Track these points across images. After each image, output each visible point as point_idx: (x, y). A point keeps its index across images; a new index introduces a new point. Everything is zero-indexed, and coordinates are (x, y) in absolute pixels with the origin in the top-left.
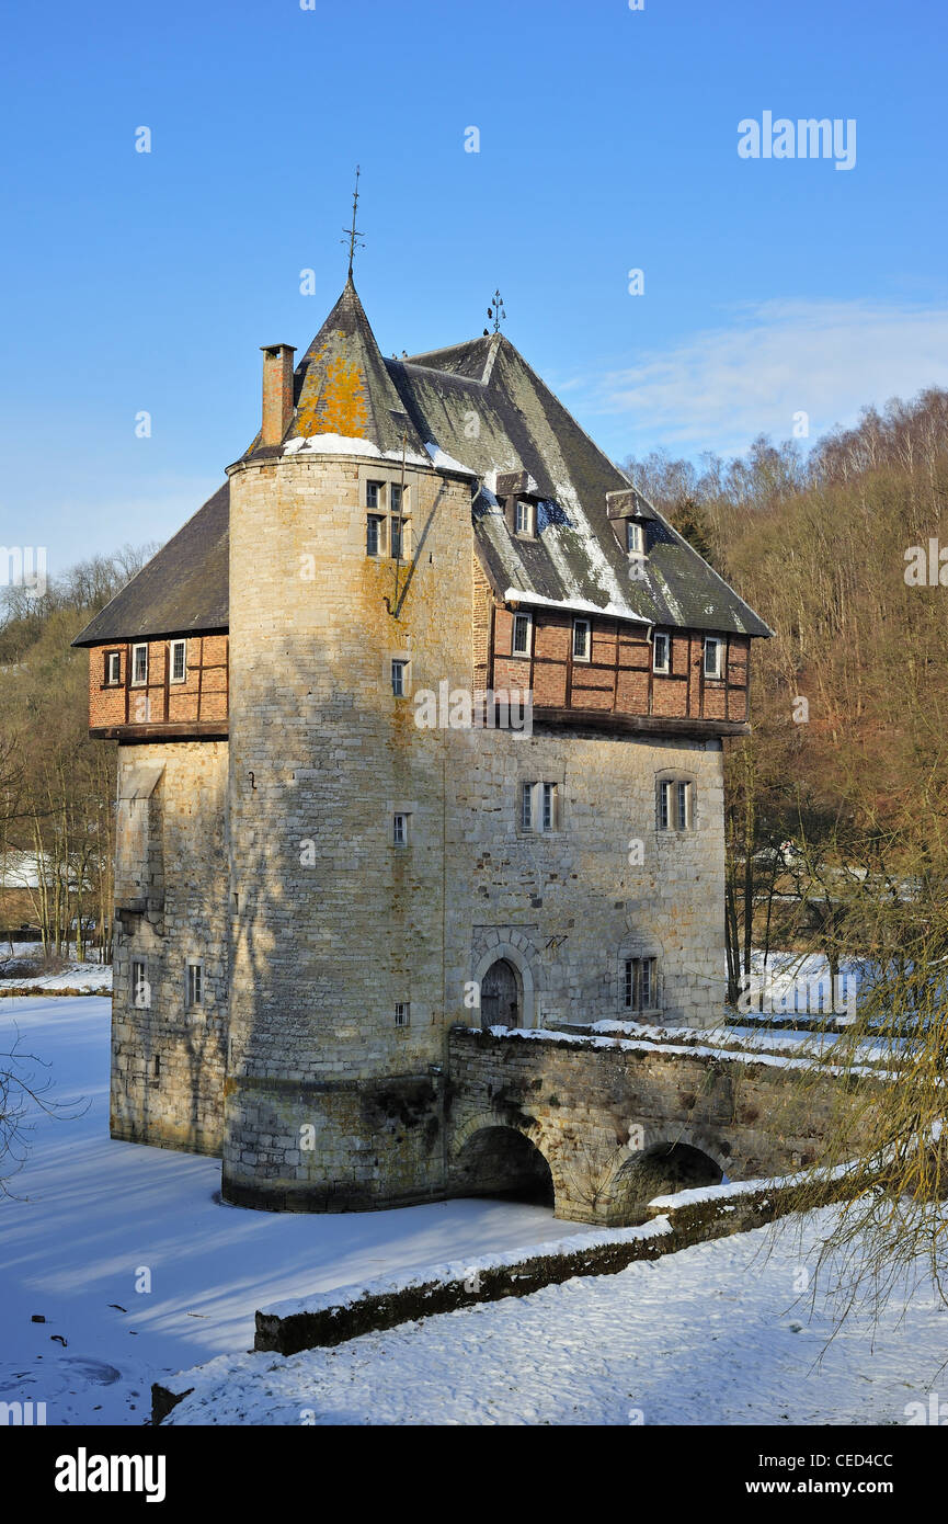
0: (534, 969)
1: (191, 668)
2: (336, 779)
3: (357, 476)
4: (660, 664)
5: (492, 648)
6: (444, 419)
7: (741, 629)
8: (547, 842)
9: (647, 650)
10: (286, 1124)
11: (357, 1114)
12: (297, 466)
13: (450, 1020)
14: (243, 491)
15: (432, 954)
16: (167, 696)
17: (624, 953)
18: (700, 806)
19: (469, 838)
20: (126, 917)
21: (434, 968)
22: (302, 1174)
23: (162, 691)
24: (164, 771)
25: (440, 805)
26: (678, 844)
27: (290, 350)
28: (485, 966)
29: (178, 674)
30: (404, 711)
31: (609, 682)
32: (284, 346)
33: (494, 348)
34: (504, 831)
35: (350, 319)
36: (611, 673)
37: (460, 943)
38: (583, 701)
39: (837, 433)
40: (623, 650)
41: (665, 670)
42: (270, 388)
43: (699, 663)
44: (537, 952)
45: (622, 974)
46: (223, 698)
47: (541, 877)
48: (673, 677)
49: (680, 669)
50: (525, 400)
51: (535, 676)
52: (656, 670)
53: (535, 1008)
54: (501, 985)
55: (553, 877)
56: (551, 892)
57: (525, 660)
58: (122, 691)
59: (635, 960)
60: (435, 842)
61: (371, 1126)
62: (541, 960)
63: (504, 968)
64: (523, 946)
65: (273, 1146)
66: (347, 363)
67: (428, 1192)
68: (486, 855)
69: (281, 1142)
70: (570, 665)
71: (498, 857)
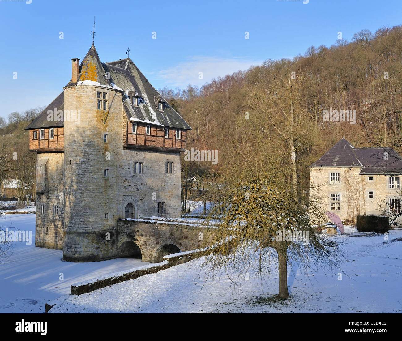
0: (137, 205)
1: (55, 135)
2: (90, 162)
3: (95, 90)
4: (166, 136)
5: (127, 131)
6: (116, 77)
7: (185, 128)
8: (140, 176)
9: (163, 132)
10: (79, 242)
11: (96, 239)
12: (80, 88)
13: (118, 217)
14: (67, 93)
15: (113, 202)
16: (49, 142)
17: (158, 201)
18: (175, 168)
19: (122, 175)
20: (39, 194)
21: (114, 205)
22: (82, 253)
23: (48, 141)
24: (48, 160)
25: (115, 168)
26: (170, 176)
27: (78, 60)
28: (126, 204)
29: (52, 137)
30: (106, 146)
31: (155, 139)
32: (77, 59)
33: (128, 61)
34: (130, 174)
35: (93, 53)
36: (155, 137)
37: (120, 199)
38: (148, 144)
39: (206, 84)
40: (158, 132)
41: (167, 137)
42: (74, 69)
43: (175, 135)
44: (138, 201)
45: (157, 206)
46: (63, 142)
47: (139, 184)
48: (169, 139)
49: (171, 137)
50: (135, 74)
51: (137, 138)
52: (165, 137)
53: (137, 214)
54: (129, 209)
55: (142, 184)
56: (140, 187)
57: (135, 134)
58: (38, 141)
59: (160, 203)
60: (115, 176)
61: (99, 242)
62: (138, 203)
63: (130, 205)
64: (135, 200)
65: (75, 247)
66: (92, 63)
67: (112, 257)
68: (126, 179)
69: (77, 246)
70: (145, 135)
71: (129, 180)
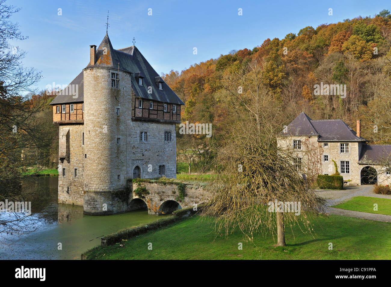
0: (143, 168)
1: (75, 109)
3: (109, 72)
5: (135, 106)
6: (125, 62)
7: (179, 103)
8: (145, 144)
9: (163, 107)
10: (96, 199)
11: (110, 197)
12: (97, 69)
13: (128, 178)
14: (87, 74)
15: (124, 165)
17: (159, 165)
18: (172, 137)
19: (131, 143)
20: (61, 159)
21: (124, 168)
22: (100, 209)
23: (69, 114)
24: (69, 130)
25: (125, 136)
26: (168, 144)
27: (95, 46)
28: (134, 168)
29: (72, 111)
30: (119, 118)
31: (156, 113)
32: (94, 46)
33: (133, 48)
34: (137, 141)
35: (107, 41)
36: (157, 111)
37: (129, 163)
38: (152, 117)
40: (159, 107)
42: (92, 54)
43: (172, 110)
44: (143, 165)
45: (158, 168)
46: (81, 115)
47: (144, 150)
48: (167, 112)
49: (169, 111)
50: (140, 59)
51: (143, 112)
52: (164, 111)
53: (143, 175)
54: (137, 171)
55: (146, 150)
56: (146, 153)
57: (141, 108)
58: (60, 114)
59: (161, 166)
60: (125, 144)
61: (113, 199)
62: (144, 166)
63: (137, 168)
64: (141, 164)
65: (94, 204)
66: (106, 50)
67: (124, 212)
68: (134, 146)
69: (96, 203)
70: (149, 110)
71: (136, 146)
